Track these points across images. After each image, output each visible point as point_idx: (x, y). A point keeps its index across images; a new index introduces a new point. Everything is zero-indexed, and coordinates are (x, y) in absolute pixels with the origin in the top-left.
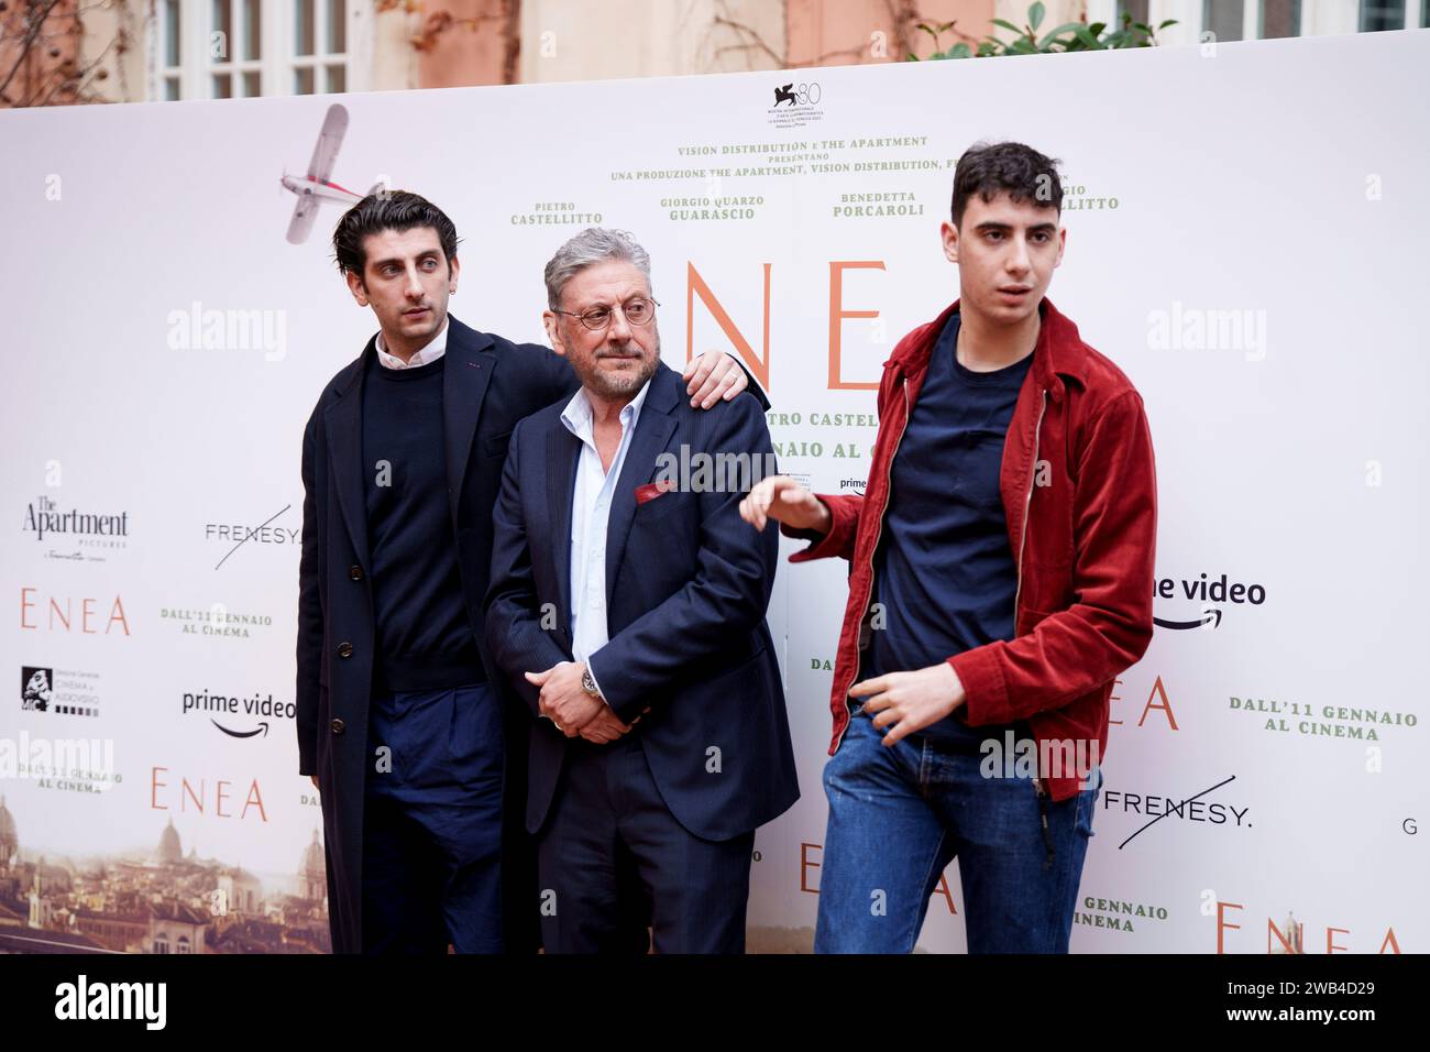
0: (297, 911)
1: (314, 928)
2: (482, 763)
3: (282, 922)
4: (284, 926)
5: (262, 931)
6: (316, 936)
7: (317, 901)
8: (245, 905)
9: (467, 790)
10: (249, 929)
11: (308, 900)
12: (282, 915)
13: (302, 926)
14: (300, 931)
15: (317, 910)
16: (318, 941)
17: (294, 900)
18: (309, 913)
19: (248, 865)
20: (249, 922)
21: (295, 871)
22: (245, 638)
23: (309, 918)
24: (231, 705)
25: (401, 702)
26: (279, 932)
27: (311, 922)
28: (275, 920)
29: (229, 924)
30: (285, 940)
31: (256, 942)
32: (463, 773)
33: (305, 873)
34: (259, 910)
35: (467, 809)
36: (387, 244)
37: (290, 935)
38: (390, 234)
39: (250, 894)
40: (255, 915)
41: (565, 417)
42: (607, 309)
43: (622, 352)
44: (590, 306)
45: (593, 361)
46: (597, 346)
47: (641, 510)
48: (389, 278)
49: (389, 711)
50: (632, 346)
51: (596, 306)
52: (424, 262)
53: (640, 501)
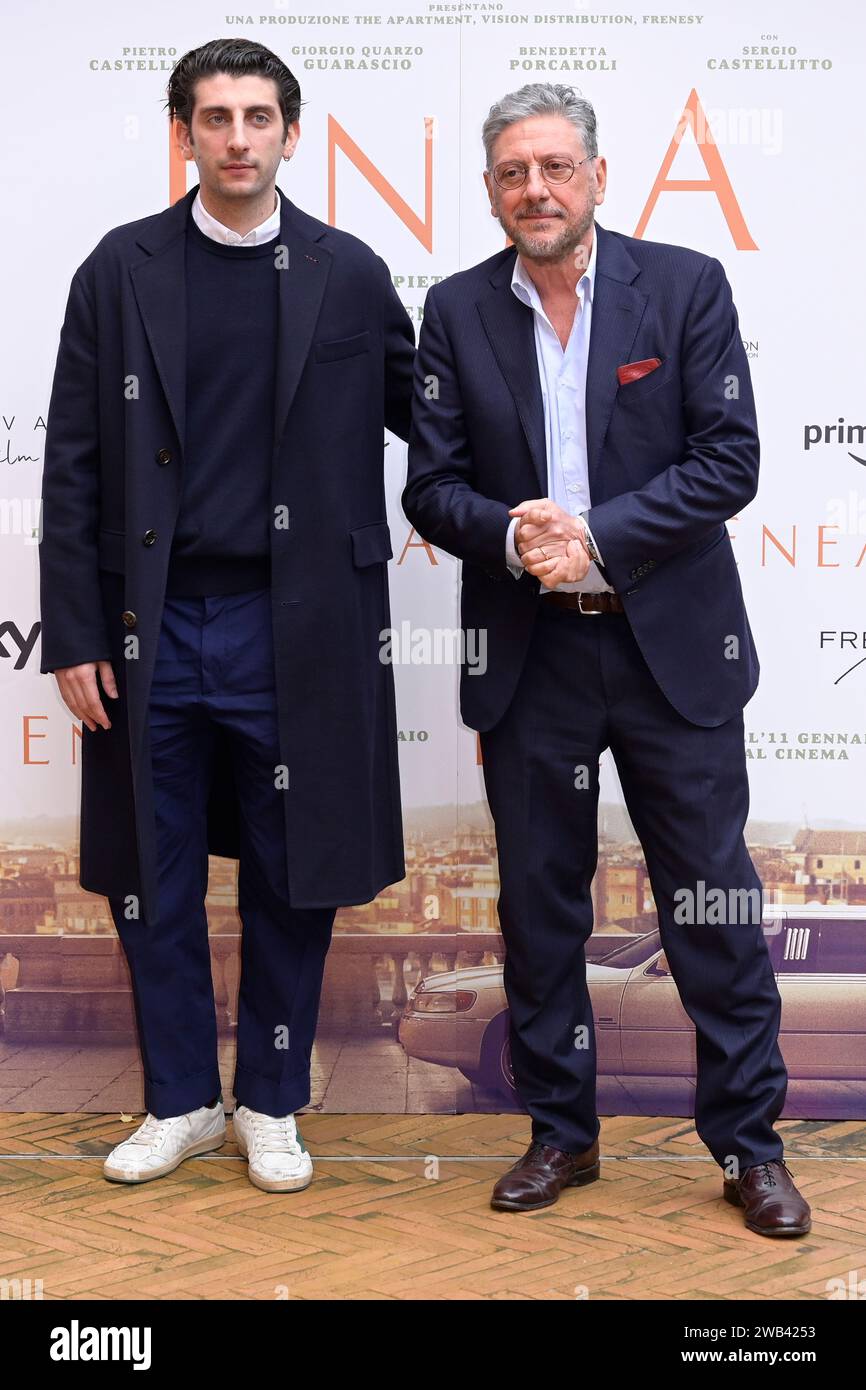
25: (213, 603)
36: (222, 90)
41: (517, 285)
42: (524, 167)
43: (539, 211)
44: (505, 163)
45: (513, 223)
46: (515, 208)
47: (625, 393)
48: (212, 128)
49: (195, 614)
50: (552, 206)
51: (511, 162)
52: (254, 114)
53: (623, 382)
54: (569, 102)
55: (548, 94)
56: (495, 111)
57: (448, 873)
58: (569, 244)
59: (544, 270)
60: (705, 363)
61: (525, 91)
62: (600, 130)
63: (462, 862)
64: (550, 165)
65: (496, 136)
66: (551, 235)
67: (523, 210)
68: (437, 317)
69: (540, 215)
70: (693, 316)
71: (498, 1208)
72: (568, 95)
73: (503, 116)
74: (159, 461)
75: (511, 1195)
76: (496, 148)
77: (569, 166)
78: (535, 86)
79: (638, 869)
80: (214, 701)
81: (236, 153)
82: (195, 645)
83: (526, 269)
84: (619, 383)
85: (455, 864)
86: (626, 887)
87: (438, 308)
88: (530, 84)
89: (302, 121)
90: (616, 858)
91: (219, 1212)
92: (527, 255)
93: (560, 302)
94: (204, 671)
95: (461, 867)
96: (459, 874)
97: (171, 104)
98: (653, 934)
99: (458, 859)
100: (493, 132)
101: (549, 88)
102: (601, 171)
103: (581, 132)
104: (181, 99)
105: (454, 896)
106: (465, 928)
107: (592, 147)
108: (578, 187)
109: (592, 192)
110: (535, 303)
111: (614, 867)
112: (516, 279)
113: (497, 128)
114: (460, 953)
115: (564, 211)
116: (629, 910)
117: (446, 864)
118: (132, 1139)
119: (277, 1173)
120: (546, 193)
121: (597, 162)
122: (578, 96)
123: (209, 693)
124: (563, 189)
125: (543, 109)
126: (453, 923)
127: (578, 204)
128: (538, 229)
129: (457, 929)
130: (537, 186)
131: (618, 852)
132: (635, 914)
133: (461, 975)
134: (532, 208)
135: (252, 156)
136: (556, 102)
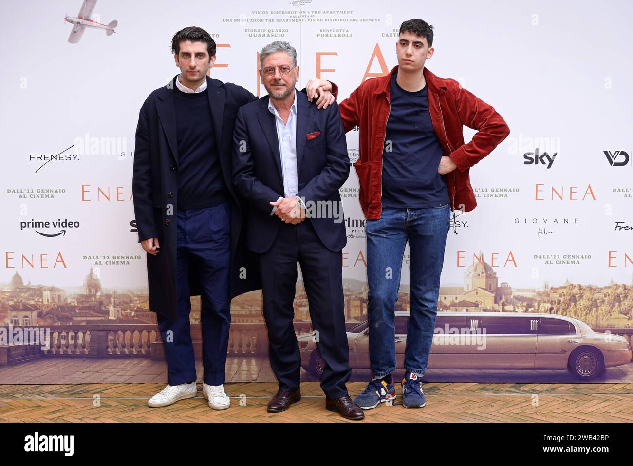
0: (83, 300)
1: (92, 305)
2: (222, 233)
3: (76, 304)
4: (77, 306)
5: (66, 309)
6: (93, 308)
7: (93, 295)
8: (57, 300)
9: (217, 243)
10: (59, 309)
11: (89, 295)
12: (76, 302)
13: (86, 305)
14: (85, 307)
15: (93, 298)
16: (95, 309)
17: (82, 296)
18: (90, 300)
19: (57, 285)
20: (59, 306)
21: (82, 285)
22: (52, 198)
23: (90, 301)
24: (46, 225)
25: (189, 213)
26: (75, 308)
27: (90, 303)
28: (72, 304)
29: (49, 308)
30: (78, 311)
31: (63, 313)
32: (216, 237)
33: (86, 285)
34: (64, 301)
35: (217, 250)
36: (188, 46)
37: (80, 309)
38: (188, 42)
39: (59, 296)
40: (63, 303)
41: (270, 107)
42: (273, 69)
43: (278, 84)
44: (267, 67)
45: (269, 86)
46: (270, 82)
47: (308, 142)
48: (185, 59)
49: (183, 217)
50: (282, 82)
51: (269, 67)
52: (199, 55)
53: (308, 139)
54: (288, 48)
55: (282, 45)
56: (264, 50)
57: (298, 302)
58: (287, 94)
59: (279, 103)
60: (334, 134)
61: (274, 44)
62: (297, 57)
63: (303, 298)
64: (283, 68)
65: (264, 58)
66: (282, 91)
67: (272, 83)
68: (243, 118)
69: (278, 85)
70: (330, 118)
71: (269, 412)
72: (288, 45)
73: (267, 52)
74: (171, 169)
75: (274, 407)
76: (264, 62)
77: (288, 69)
78: (277, 42)
79: (361, 300)
80: (189, 246)
81: (193, 68)
82: (183, 227)
83: (272, 102)
84: (307, 138)
85: (300, 299)
86: (357, 306)
87: (243, 114)
88: (275, 41)
89: (216, 54)
90: (353, 297)
91: (223, 415)
92: (273, 98)
93: (285, 113)
94: (186, 236)
95: (302, 300)
96: (302, 303)
97: (173, 48)
98: (365, 322)
99: (301, 297)
100: (263, 57)
101: (281, 43)
102: (298, 71)
103: (292, 58)
104: (176, 46)
105: (300, 310)
106: (304, 320)
107: (295, 63)
108: (290, 76)
109: (295, 78)
110: (276, 113)
111: (353, 300)
112: (270, 105)
113: (263, 56)
114: (302, 329)
115: (286, 84)
116: (358, 314)
117: (298, 299)
118: (161, 393)
119: (219, 404)
120: (281, 77)
121: (297, 67)
122: (291, 46)
123: (188, 243)
124: (286, 76)
125: (280, 50)
126: (300, 319)
127: (291, 81)
128: (277, 89)
129: (301, 321)
130: (278, 75)
131: (354, 295)
132: (360, 315)
133: (303, 336)
134: (276, 82)
135: (198, 68)
136: (283, 47)
